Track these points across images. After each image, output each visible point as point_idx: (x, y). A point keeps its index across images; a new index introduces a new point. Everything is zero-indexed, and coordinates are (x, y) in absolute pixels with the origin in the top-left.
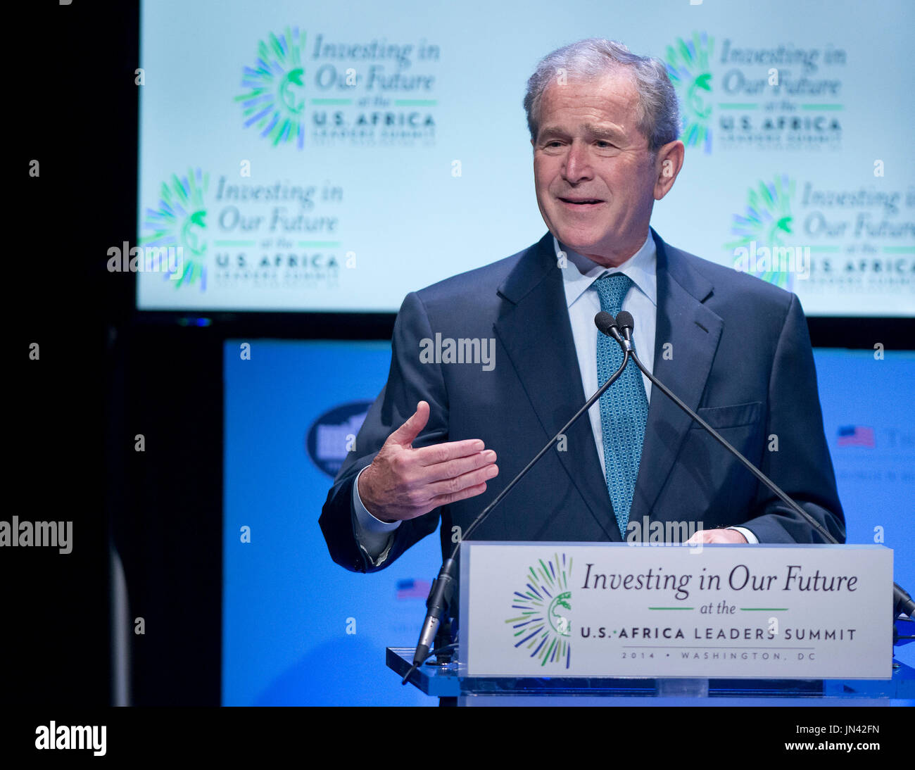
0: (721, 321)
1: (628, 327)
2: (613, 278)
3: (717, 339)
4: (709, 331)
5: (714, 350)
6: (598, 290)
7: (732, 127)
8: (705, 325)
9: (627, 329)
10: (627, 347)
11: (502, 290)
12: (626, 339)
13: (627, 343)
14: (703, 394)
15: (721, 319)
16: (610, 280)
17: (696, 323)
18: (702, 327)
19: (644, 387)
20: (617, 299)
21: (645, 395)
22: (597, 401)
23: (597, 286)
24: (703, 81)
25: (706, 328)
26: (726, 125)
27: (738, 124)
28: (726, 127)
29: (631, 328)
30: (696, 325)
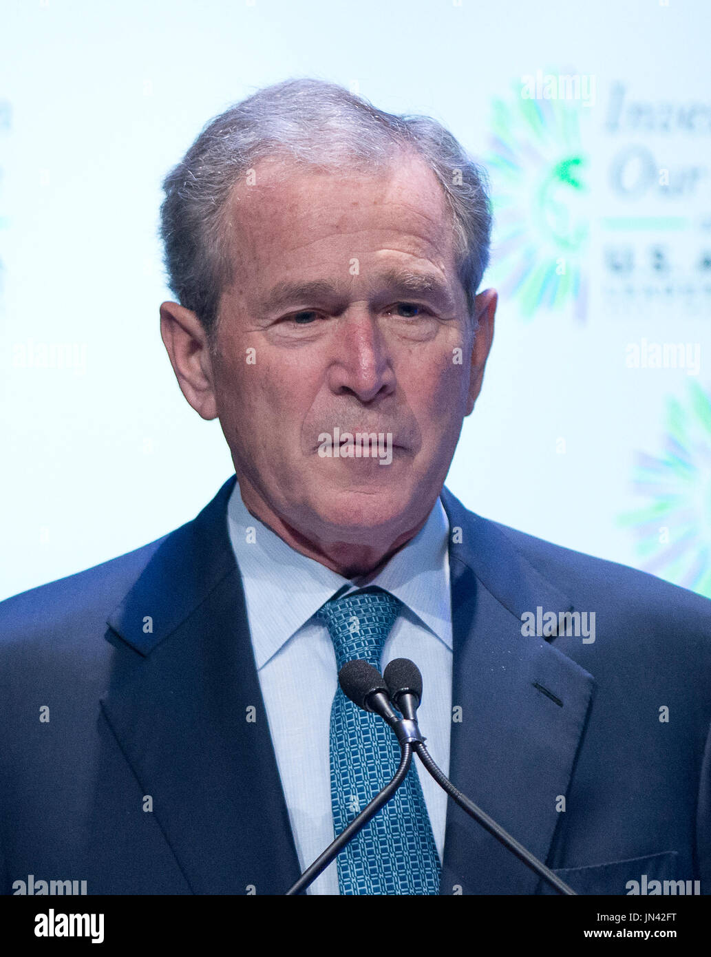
0: (590, 680)
1: (411, 692)
2: (361, 597)
3: (581, 720)
4: (566, 702)
5: (575, 743)
6: (330, 626)
7: (631, 266)
8: (554, 689)
9: (408, 697)
10: (409, 734)
11: (115, 624)
12: (407, 717)
13: (407, 725)
14: (555, 839)
15: (589, 675)
16: (354, 603)
17: (536, 686)
18: (548, 694)
19: (430, 830)
20: (370, 642)
21: (434, 847)
22: (333, 865)
23: (326, 616)
24: (567, 171)
25: (559, 696)
26: (618, 265)
27: (643, 261)
28: (616, 267)
29: (417, 694)
30: (536, 690)
